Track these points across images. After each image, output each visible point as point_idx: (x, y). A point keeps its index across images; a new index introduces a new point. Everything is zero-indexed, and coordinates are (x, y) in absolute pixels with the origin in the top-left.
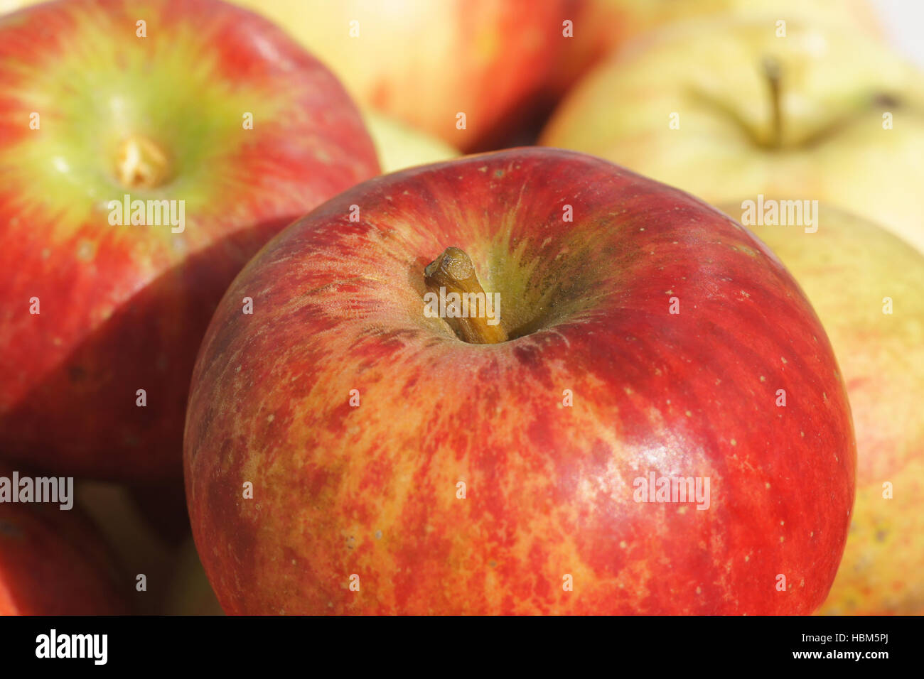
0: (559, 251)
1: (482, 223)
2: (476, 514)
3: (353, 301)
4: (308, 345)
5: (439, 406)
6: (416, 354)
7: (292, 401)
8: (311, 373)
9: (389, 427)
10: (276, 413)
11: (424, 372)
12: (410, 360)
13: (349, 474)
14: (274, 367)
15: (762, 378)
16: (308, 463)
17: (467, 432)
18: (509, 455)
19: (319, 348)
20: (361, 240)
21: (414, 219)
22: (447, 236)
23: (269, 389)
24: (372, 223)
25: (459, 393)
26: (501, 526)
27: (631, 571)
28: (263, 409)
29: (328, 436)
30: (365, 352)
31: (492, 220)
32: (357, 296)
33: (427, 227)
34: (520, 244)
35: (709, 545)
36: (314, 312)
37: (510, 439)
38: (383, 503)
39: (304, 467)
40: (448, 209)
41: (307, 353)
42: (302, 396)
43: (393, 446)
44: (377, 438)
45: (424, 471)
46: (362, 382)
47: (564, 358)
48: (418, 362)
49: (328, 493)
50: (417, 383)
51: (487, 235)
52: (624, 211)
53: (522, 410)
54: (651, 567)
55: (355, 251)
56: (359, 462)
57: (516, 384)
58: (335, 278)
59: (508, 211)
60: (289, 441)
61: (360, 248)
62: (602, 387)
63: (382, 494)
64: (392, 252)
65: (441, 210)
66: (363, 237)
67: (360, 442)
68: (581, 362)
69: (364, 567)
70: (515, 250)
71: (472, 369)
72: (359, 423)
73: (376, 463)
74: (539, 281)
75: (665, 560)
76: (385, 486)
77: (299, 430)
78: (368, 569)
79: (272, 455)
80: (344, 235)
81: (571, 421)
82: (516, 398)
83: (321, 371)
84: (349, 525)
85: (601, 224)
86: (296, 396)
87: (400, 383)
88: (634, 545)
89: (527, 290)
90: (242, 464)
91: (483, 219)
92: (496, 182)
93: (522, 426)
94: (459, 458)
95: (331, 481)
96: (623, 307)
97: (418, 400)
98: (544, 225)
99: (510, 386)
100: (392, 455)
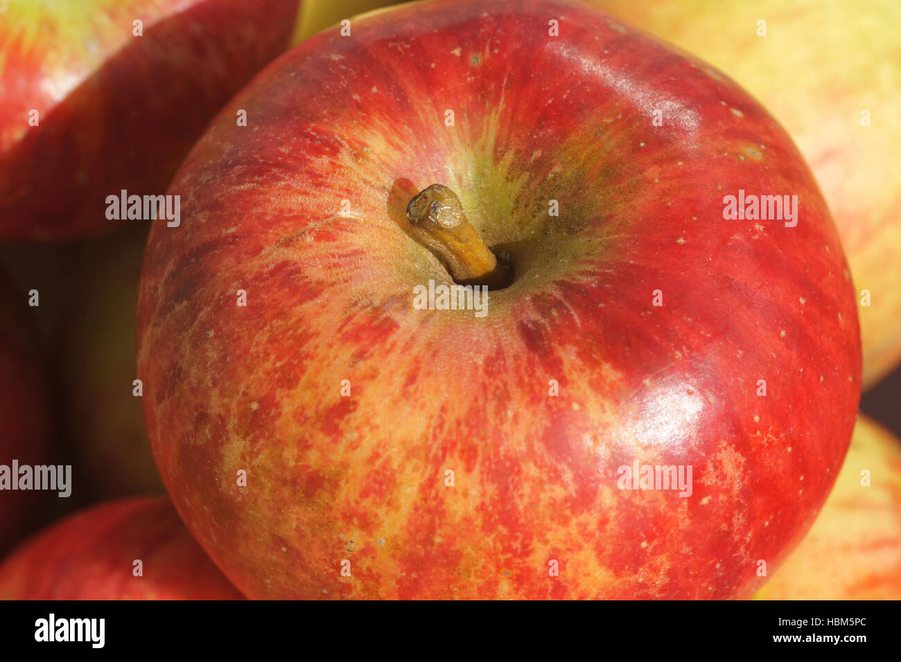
0: (551, 169)
1: (462, 128)
2: (488, 527)
3: (333, 256)
4: (291, 321)
5: (443, 409)
6: (413, 338)
7: (278, 391)
8: (297, 360)
9: (391, 433)
10: (260, 401)
11: (424, 365)
12: (407, 347)
13: (347, 482)
14: (254, 344)
15: (783, 333)
16: (301, 463)
17: (476, 441)
18: (524, 467)
19: (304, 327)
20: (332, 164)
21: (387, 129)
22: (425, 147)
23: (250, 370)
24: (343, 138)
25: (465, 393)
26: (516, 539)
27: (651, 566)
28: (245, 394)
29: (322, 439)
30: (355, 337)
31: (472, 122)
32: (337, 248)
33: (402, 138)
34: (506, 156)
35: (730, 525)
36: (292, 273)
37: (523, 448)
38: (387, 513)
39: (296, 467)
40: (423, 110)
41: (290, 332)
42: (290, 388)
43: (396, 455)
44: (378, 446)
45: (432, 482)
46: (357, 378)
47: (577, 343)
48: (416, 350)
49: (324, 497)
50: (419, 379)
51: (468, 142)
52: (620, 116)
53: (535, 414)
54: (672, 559)
55: (328, 180)
56: (359, 470)
57: (526, 379)
58: (309, 220)
59: (490, 113)
60: (278, 436)
61: (332, 176)
62: (620, 380)
63: (385, 504)
64: (370, 178)
65: (416, 114)
66: (335, 161)
67: (359, 450)
68: (595, 349)
69: (365, 568)
70: (501, 162)
71: (476, 360)
72: (357, 428)
73: (377, 472)
74: (529, 201)
75: (686, 550)
76: (388, 497)
77: (286, 424)
78: (369, 570)
79: (258, 445)
80: (313, 158)
81: (588, 425)
82: (528, 398)
83: (309, 359)
84: (348, 530)
85: (595, 135)
86: (282, 386)
87: (399, 380)
88: (655, 542)
89: (516, 208)
90: (223, 444)
91: (463, 123)
92: (474, 72)
93: (536, 433)
94: (469, 470)
95: (327, 485)
96: (632, 262)
97: (421, 402)
98: (532, 134)
99: (520, 383)
100: (395, 465)
